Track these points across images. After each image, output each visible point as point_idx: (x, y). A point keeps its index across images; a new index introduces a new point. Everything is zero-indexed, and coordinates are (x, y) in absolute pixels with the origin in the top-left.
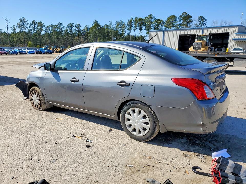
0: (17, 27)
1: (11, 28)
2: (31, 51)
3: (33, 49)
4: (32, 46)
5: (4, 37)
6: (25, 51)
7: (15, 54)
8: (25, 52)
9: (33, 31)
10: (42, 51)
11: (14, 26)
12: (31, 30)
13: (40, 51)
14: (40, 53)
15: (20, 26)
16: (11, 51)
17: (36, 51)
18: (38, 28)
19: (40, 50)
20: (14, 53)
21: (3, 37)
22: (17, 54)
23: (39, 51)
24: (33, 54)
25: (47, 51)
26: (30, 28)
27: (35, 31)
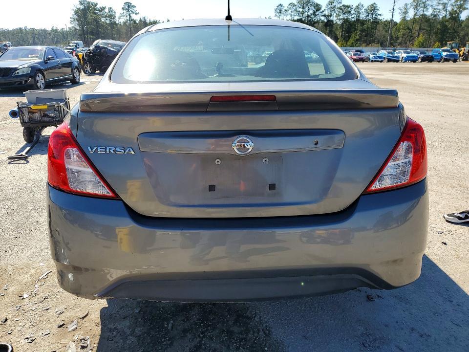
0: (412, 7)
1: (399, 11)
2: (410, 55)
3: (418, 50)
4: (422, 45)
5: (384, 28)
6: (399, 55)
7: (378, 61)
8: (398, 57)
9: (443, 12)
10: (436, 56)
11: (406, 5)
12: (440, 9)
13: (432, 56)
14: (430, 59)
15: (417, 4)
16: (371, 56)
17: (422, 56)
18: (455, 5)
19: (431, 54)
20: (376, 58)
21: (381, 28)
22: (381, 61)
23: (428, 57)
24: (414, 61)
25: (446, 56)
26: (436, 7)
27: (448, 13)
